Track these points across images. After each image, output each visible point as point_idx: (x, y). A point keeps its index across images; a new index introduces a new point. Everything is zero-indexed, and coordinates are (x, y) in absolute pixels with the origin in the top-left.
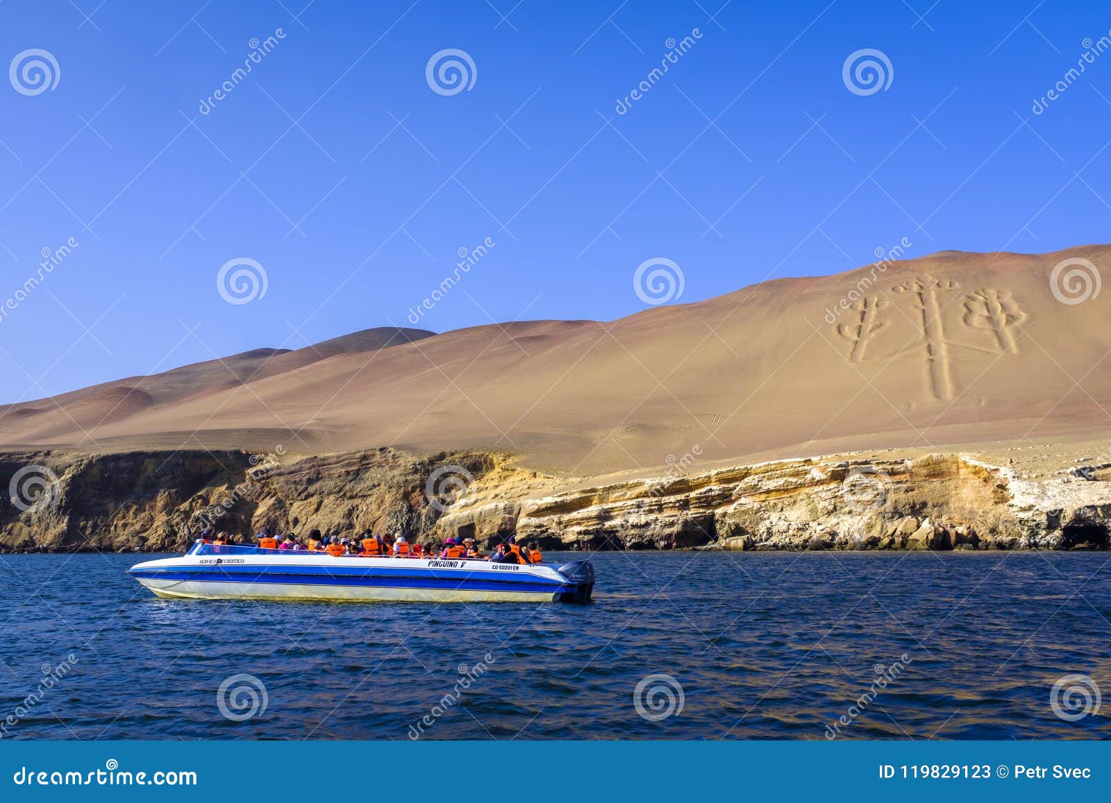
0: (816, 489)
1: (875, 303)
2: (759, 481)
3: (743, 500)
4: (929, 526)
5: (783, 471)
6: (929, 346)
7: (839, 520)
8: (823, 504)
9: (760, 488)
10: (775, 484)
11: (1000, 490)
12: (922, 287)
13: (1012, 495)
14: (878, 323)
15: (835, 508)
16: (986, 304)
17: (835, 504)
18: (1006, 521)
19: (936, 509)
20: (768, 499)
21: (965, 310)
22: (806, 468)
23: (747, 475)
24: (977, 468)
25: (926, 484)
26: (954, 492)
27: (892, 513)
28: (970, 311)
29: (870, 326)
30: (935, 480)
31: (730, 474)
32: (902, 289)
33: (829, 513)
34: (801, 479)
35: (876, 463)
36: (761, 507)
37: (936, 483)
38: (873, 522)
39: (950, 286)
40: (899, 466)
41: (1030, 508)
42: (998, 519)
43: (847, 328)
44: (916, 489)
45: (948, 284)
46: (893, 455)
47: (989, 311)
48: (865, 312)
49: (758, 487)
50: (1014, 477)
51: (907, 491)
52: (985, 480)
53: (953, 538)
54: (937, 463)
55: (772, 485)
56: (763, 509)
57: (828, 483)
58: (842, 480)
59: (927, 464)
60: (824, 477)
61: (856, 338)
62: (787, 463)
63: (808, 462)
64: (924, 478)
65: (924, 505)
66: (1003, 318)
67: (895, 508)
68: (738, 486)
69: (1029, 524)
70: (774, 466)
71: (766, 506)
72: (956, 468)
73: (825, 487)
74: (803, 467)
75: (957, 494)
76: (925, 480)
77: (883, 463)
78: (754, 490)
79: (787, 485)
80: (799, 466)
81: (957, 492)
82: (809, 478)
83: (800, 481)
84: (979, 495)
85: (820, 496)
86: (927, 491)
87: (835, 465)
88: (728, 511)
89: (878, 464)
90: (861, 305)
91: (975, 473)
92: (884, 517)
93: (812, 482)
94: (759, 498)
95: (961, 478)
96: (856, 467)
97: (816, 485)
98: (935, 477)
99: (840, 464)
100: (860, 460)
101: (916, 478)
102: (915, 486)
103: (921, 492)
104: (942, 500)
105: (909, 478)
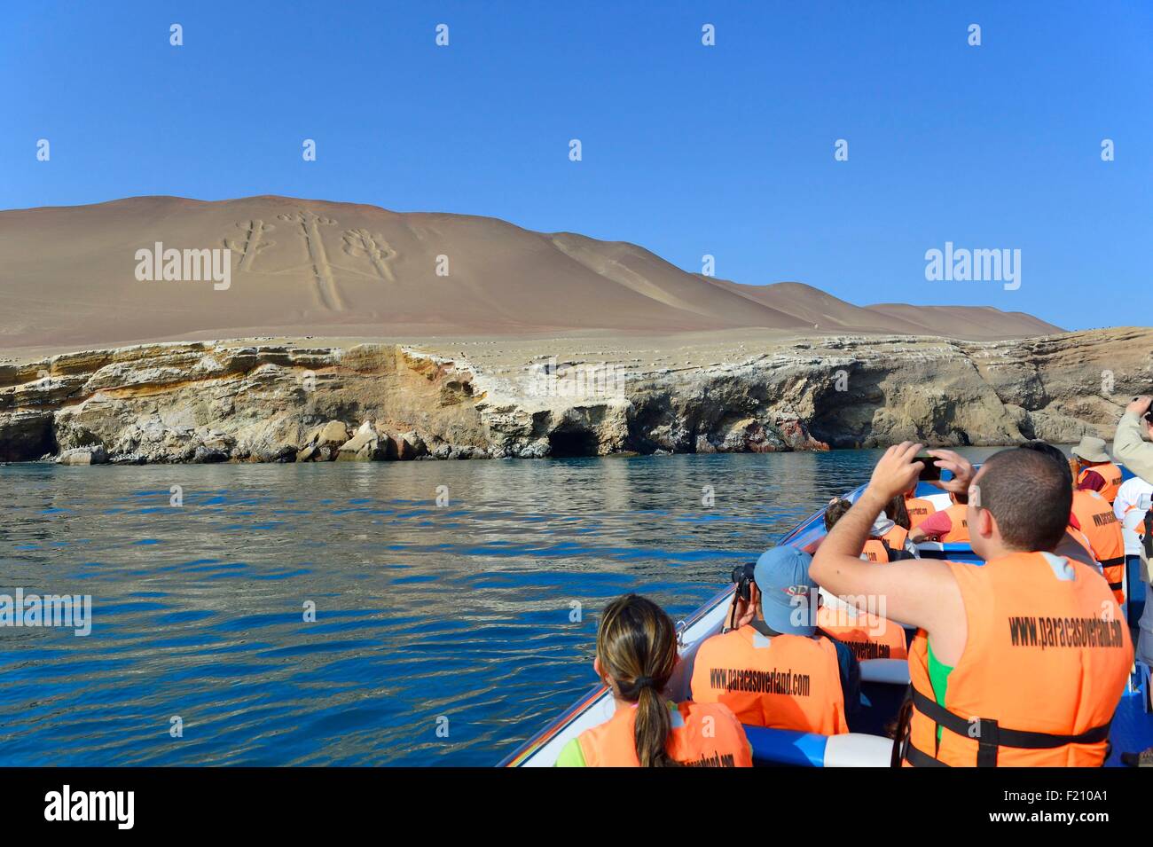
0: (207, 383)
1: (261, 226)
2: (123, 371)
3: (97, 397)
4: (369, 431)
5: (161, 358)
6: (314, 266)
7: (238, 425)
8: (215, 403)
9: (125, 381)
10: (147, 376)
11: (450, 389)
12: (304, 220)
13: (480, 393)
14: (264, 243)
15: (233, 410)
16: (362, 240)
17: (233, 403)
18: (455, 427)
19: (368, 411)
20: (136, 396)
21: (344, 242)
22: (194, 354)
23: (106, 360)
24: (422, 363)
25: (357, 381)
26: (390, 391)
27: (313, 416)
28: (349, 244)
29: (256, 245)
30: (366, 376)
31: (78, 360)
32: (286, 218)
33: (224, 416)
34: (185, 369)
35: (293, 351)
36: (125, 406)
37: (369, 380)
38: (287, 428)
39: (330, 222)
40: (324, 357)
41: (511, 409)
42: (445, 425)
43: (233, 242)
44: (345, 386)
45: (328, 221)
46: (315, 343)
47: (364, 245)
48: (251, 232)
49: (122, 379)
50: (479, 372)
51: (333, 388)
52: (430, 378)
53: (400, 447)
54: (371, 354)
55: (143, 376)
56: (128, 409)
57: (225, 376)
58: (246, 372)
59: (358, 355)
60: (220, 367)
62: (167, 348)
63: (198, 347)
64: (354, 373)
65: (354, 405)
66: (378, 252)
67: (317, 409)
68: (91, 377)
69: (507, 430)
70: (147, 351)
71: (132, 406)
72: (392, 362)
73: (220, 381)
74: (189, 354)
75: (395, 394)
76: (356, 376)
77: (303, 352)
78: (115, 383)
79: (165, 378)
80: (184, 353)
81: (394, 391)
82: (197, 369)
83: (183, 373)
84: (423, 396)
85: (213, 394)
86: (357, 389)
87: (238, 352)
88: (75, 413)
89: (296, 352)
90: (247, 227)
91: (416, 369)
92: (302, 422)
93: (202, 375)
94: (122, 394)
95: (399, 374)
96: (267, 356)
97: (207, 379)
98: (368, 373)
99: (245, 351)
100: (272, 347)
101: (344, 373)
102: (344, 382)
103: (350, 391)
104: (377, 400)
105: (335, 372)
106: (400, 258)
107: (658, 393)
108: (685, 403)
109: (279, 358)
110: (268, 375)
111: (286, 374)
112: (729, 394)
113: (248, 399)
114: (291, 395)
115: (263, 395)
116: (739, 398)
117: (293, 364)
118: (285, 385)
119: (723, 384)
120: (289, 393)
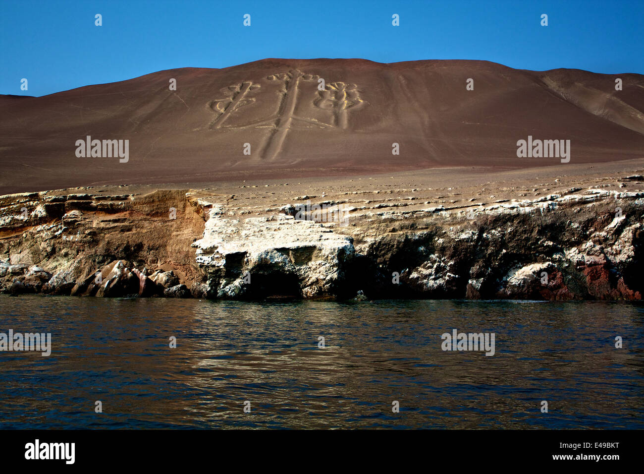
0: (39, 228)
5: (11, 207)
6: (279, 120)
7: (57, 264)
10: (4, 222)
12: (291, 78)
15: (54, 251)
16: (336, 93)
17: (54, 245)
19: (151, 252)
21: (318, 96)
22: (32, 203)
24: (198, 206)
25: (146, 224)
26: (174, 233)
27: (104, 257)
28: (322, 98)
29: (238, 104)
30: (156, 219)
32: (275, 77)
33: (49, 256)
37: (158, 223)
38: (82, 266)
40: (121, 202)
41: (212, 251)
43: (219, 103)
44: (134, 229)
45: (312, 76)
48: (238, 93)
51: (122, 231)
52: (205, 220)
53: (139, 286)
57: (48, 222)
58: (61, 219)
59: (151, 201)
60: (44, 214)
61: (222, 111)
62: (14, 199)
63: (35, 197)
64: (145, 217)
65: (140, 247)
66: (346, 102)
67: (107, 250)
72: (182, 206)
73: (46, 226)
74: (28, 203)
75: (177, 236)
76: (145, 220)
77: (104, 199)
79: (14, 224)
80: (25, 202)
82: (33, 216)
85: (42, 237)
86: (145, 231)
87: (50, 200)
89: (98, 199)
92: (94, 261)
93: (36, 221)
95: (186, 217)
96: (72, 203)
97: (38, 223)
98: (158, 217)
99: (55, 199)
100: (79, 195)
101: (136, 217)
102: (133, 225)
103: (138, 233)
104: (160, 242)
105: (127, 216)
107: (419, 233)
108: (453, 244)
109: (84, 205)
110: (70, 220)
111: (85, 219)
112: (514, 234)
113: (63, 241)
114: (85, 237)
116: (527, 239)
117: (95, 209)
118: (82, 228)
119: (505, 223)
120: (84, 235)
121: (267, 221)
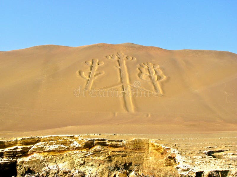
0: (75, 152)
1: (97, 63)
2: (44, 146)
3: (35, 155)
4: (135, 175)
5: (59, 141)
7: (86, 169)
8: (78, 160)
9: (45, 149)
10: (54, 148)
11: (169, 159)
12: (119, 58)
14: (98, 72)
15: (84, 163)
16: (149, 70)
17: (84, 160)
19: (136, 167)
20: (49, 155)
21: (139, 71)
22: (71, 140)
23: (38, 141)
24: (159, 147)
25: (132, 154)
26: (145, 159)
28: (141, 72)
29: (95, 74)
30: (136, 152)
31: (29, 140)
32: (110, 57)
33: (81, 165)
34: (67, 146)
35: (108, 141)
36: (44, 159)
37: (137, 154)
39: (132, 59)
40: (120, 143)
41: (188, 170)
43: (84, 72)
44: (127, 156)
45: (131, 58)
46: (117, 137)
47: (149, 72)
48: (92, 66)
49: (44, 148)
50: (178, 153)
51: (122, 156)
52: (162, 154)
54: (139, 142)
55: (52, 148)
56: (45, 160)
57: (82, 149)
58: (90, 149)
59: (133, 143)
60: (80, 146)
61: (88, 78)
62: (61, 137)
63: (72, 137)
64: (131, 150)
65: (131, 164)
66: (156, 77)
67: (116, 165)
68: (32, 147)
70: (53, 138)
71: (47, 159)
72: (147, 146)
73: (80, 151)
74: (69, 140)
75: (147, 160)
76: (132, 152)
77: (112, 141)
78: (41, 150)
79: (60, 149)
80: (67, 139)
81: (147, 158)
82: (72, 146)
83: (67, 147)
84: (158, 161)
85: (77, 156)
86: (132, 157)
87: (87, 140)
88: (26, 161)
90: (91, 62)
91: (157, 150)
92: (110, 169)
93: (73, 148)
94: (43, 154)
95: (150, 152)
96: (98, 142)
97: (75, 150)
98: (137, 150)
99: (90, 140)
100: (100, 139)
101: (127, 150)
102: (127, 154)
103: (129, 158)
104: (140, 162)
105: (124, 150)
106: (168, 79)
109: (102, 143)
110: (98, 150)
111: (105, 150)
113: (90, 159)
114: (106, 158)
115: (96, 158)
117: (108, 146)
118: (104, 154)
120: (106, 157)
121: (203, 158)
